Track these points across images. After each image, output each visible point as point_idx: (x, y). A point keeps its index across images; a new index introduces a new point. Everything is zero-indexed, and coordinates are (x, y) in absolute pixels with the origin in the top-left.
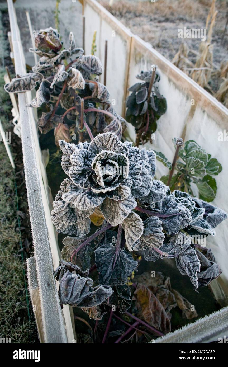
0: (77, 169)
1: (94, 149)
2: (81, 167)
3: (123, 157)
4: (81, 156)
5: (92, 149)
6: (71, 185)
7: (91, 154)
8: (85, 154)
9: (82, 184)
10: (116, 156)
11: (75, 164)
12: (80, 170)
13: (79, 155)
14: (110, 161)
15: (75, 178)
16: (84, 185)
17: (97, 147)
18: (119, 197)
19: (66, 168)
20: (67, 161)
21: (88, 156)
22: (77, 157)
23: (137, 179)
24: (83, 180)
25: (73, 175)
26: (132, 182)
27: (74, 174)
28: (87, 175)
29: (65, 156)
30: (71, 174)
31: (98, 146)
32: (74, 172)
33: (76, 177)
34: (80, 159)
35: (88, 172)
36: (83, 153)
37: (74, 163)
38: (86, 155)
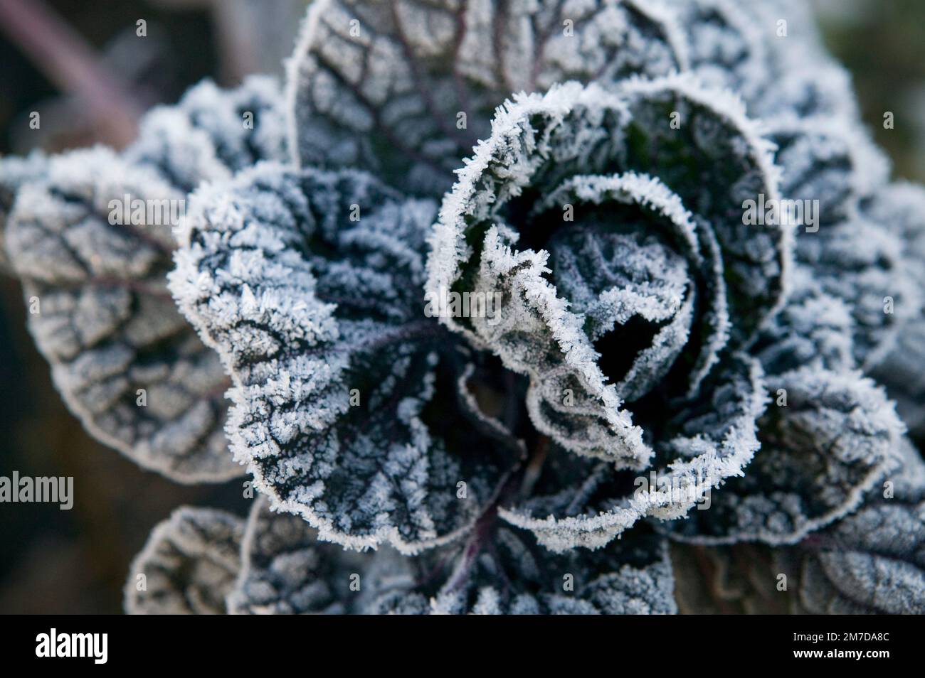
0: (299, 391)
1: (336, 127)
2: (321, 348)
3: (665, 104)
4: (276, 246)
5: (319, 138)
6: (261, 561)
7: (344, 188)
8: (291, 205)
9: (403, 516)
10: (609, 119)
11: (266, 344)
12: (330, 388)
13: (246, 236)
14: (589, 187)
15: (318, 489)
16: (424, 518)
17: (362, 100)
18: (793, 503)
19: (126, 413)
20: (102, 345)
21: (318, 214)
22: (241, 266)
23: (859, 267)
24: (394, 468)
25: (291, 466)
26: (837, 312)
27: (291, 447)
28: (408, 408)
29: (64, 302)
30: (268, 464)
31: (376, 91)
32: (284, 426)
33: (326, 469)
34: (276, 271)
35: (401, 367)
36: (270, 205)
37: (242, 337)
38: (300, 219)
